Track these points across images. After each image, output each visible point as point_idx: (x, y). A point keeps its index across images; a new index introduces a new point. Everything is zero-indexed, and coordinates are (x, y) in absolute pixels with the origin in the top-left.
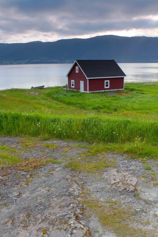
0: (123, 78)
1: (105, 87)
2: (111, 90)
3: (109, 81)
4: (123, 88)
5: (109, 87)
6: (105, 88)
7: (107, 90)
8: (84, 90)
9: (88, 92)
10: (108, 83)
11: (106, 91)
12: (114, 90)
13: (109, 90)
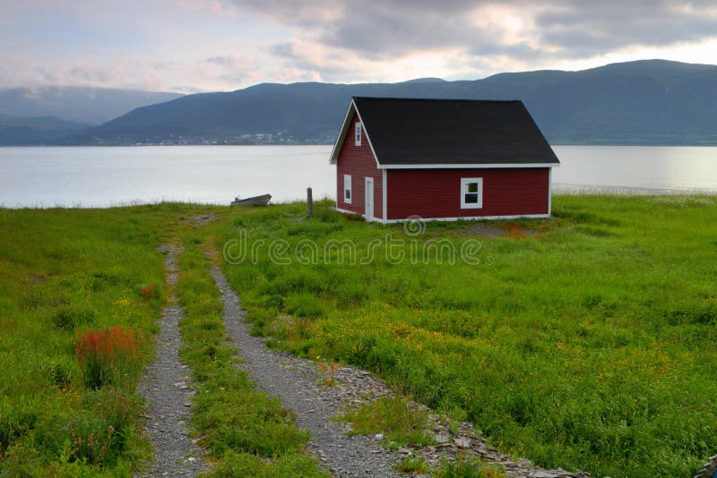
0: (547, 170)
1: (464, 205)
2: (485, 218)
3: (479, 181)
4: (547, 213)
5: (479, 205)
6: (462, 207)
7: (470, 218)
8: (375, 216)
9: (384, 220)
10: (476, 191)
11: (466, 218)
12: (502, 217)
13: (476, 218)
